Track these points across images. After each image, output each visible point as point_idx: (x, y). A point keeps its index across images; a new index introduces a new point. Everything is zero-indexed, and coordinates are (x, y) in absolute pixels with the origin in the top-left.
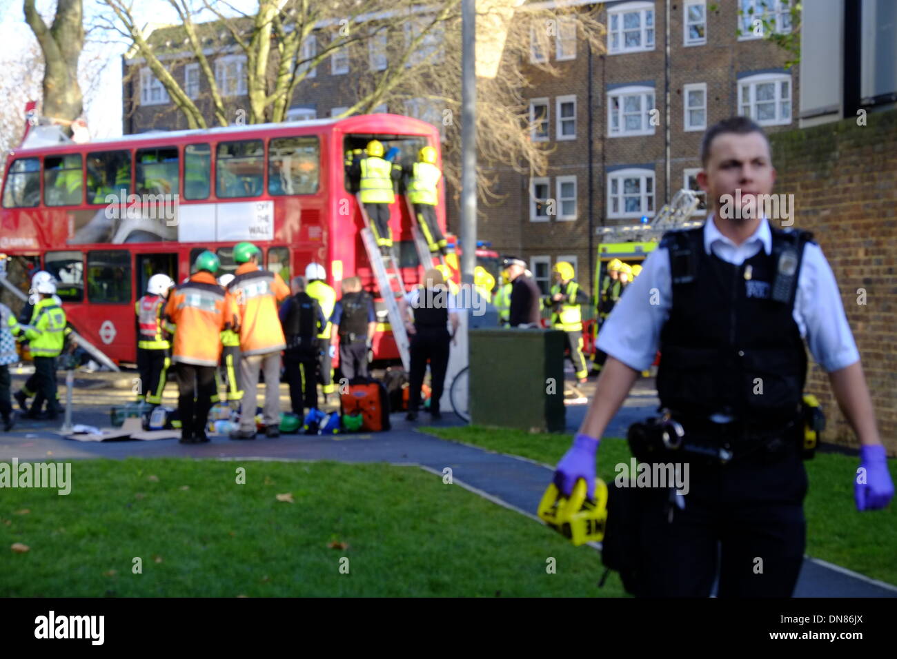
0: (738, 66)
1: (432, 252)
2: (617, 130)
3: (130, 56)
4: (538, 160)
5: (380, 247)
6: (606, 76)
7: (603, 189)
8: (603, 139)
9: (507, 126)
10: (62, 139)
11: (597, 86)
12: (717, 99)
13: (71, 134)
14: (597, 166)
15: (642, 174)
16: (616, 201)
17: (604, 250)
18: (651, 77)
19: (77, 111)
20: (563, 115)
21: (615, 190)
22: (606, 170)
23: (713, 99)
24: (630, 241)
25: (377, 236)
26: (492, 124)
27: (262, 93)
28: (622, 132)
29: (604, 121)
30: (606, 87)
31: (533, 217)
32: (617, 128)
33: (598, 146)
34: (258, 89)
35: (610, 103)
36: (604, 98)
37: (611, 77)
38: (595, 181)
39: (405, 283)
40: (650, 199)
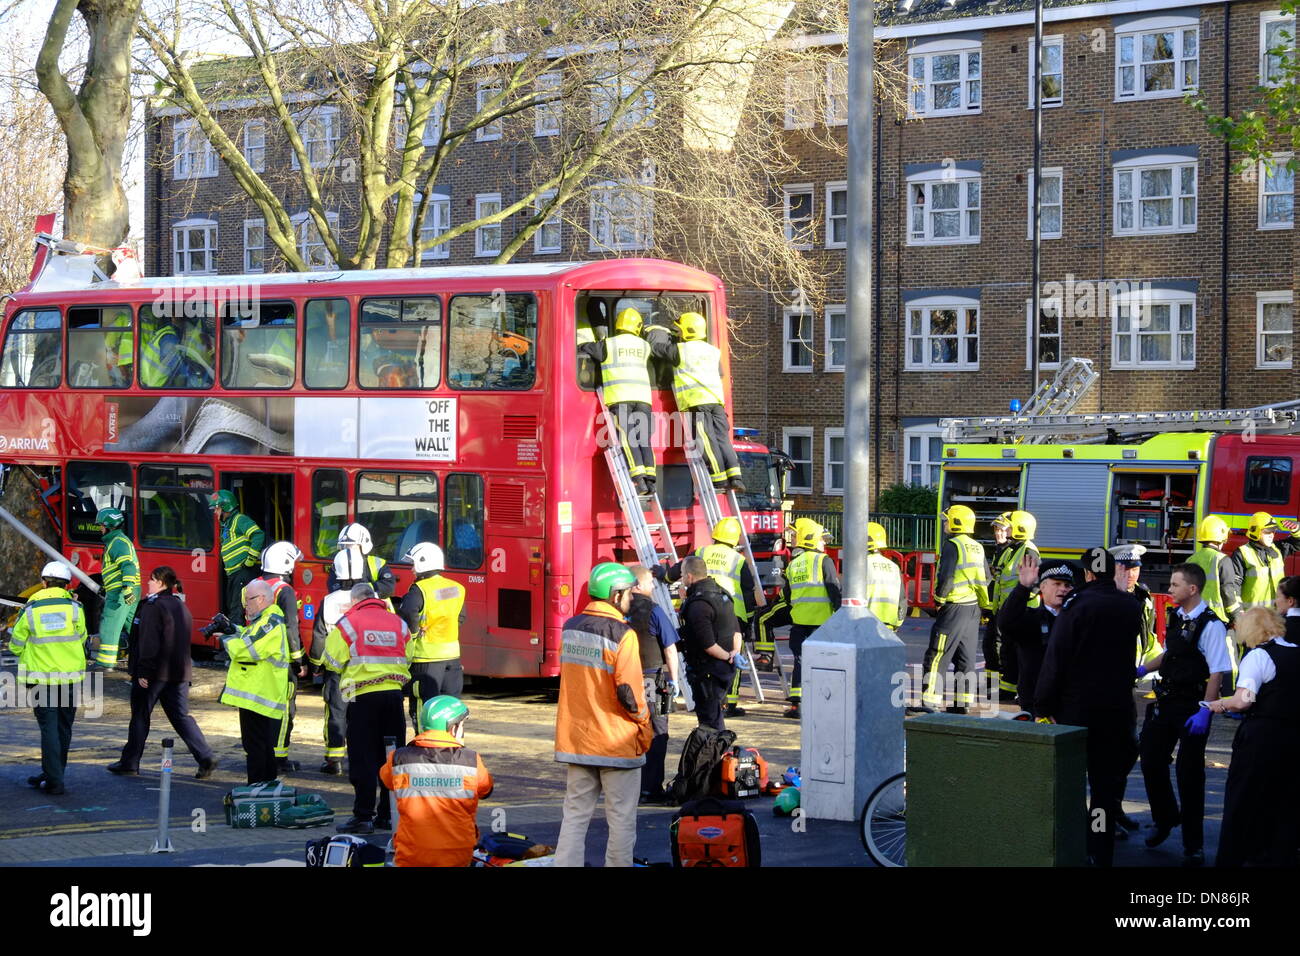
0: (1114, 141)
1: (717, 485)
2: (922, 236)
3: (158, 103)
4: (812, 287)
5: (635, 479)
6: (904, 153)
7: (899, 326)
8: (898, 248)
9: (765, 234)
10: (96, 279)
11: (891, 168)
12: (1080, 191)
13: (111, 269)
14: (889, 290)
15: (960, 305)
16: (918, 343)
17: (951, 453)
18: (976, 155)
19: (119, 229)
20: (835, 212)
21: (917, 329)
22: (903, 297)
23: (1073, 192)
24: (993, 441)
25: (631, 462)
26: (744, 232)
27: (381, 178)
28: (929, 240)
29: (900, 221)
30: (905, 170)
31: (787, 366)
32: (920, 231)
33: (891, 258)
34: (376, 173)
35: (910, 192)
36: (901, 186)
37: (913, 154)
38: (886, 313)
39: (672, 534)
40: (972, 343)
